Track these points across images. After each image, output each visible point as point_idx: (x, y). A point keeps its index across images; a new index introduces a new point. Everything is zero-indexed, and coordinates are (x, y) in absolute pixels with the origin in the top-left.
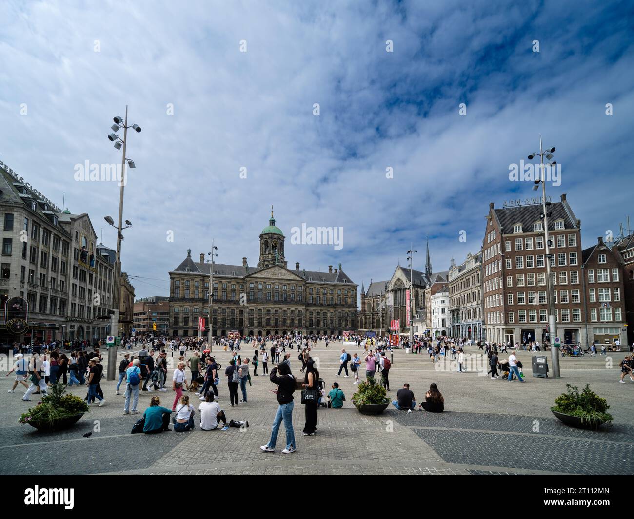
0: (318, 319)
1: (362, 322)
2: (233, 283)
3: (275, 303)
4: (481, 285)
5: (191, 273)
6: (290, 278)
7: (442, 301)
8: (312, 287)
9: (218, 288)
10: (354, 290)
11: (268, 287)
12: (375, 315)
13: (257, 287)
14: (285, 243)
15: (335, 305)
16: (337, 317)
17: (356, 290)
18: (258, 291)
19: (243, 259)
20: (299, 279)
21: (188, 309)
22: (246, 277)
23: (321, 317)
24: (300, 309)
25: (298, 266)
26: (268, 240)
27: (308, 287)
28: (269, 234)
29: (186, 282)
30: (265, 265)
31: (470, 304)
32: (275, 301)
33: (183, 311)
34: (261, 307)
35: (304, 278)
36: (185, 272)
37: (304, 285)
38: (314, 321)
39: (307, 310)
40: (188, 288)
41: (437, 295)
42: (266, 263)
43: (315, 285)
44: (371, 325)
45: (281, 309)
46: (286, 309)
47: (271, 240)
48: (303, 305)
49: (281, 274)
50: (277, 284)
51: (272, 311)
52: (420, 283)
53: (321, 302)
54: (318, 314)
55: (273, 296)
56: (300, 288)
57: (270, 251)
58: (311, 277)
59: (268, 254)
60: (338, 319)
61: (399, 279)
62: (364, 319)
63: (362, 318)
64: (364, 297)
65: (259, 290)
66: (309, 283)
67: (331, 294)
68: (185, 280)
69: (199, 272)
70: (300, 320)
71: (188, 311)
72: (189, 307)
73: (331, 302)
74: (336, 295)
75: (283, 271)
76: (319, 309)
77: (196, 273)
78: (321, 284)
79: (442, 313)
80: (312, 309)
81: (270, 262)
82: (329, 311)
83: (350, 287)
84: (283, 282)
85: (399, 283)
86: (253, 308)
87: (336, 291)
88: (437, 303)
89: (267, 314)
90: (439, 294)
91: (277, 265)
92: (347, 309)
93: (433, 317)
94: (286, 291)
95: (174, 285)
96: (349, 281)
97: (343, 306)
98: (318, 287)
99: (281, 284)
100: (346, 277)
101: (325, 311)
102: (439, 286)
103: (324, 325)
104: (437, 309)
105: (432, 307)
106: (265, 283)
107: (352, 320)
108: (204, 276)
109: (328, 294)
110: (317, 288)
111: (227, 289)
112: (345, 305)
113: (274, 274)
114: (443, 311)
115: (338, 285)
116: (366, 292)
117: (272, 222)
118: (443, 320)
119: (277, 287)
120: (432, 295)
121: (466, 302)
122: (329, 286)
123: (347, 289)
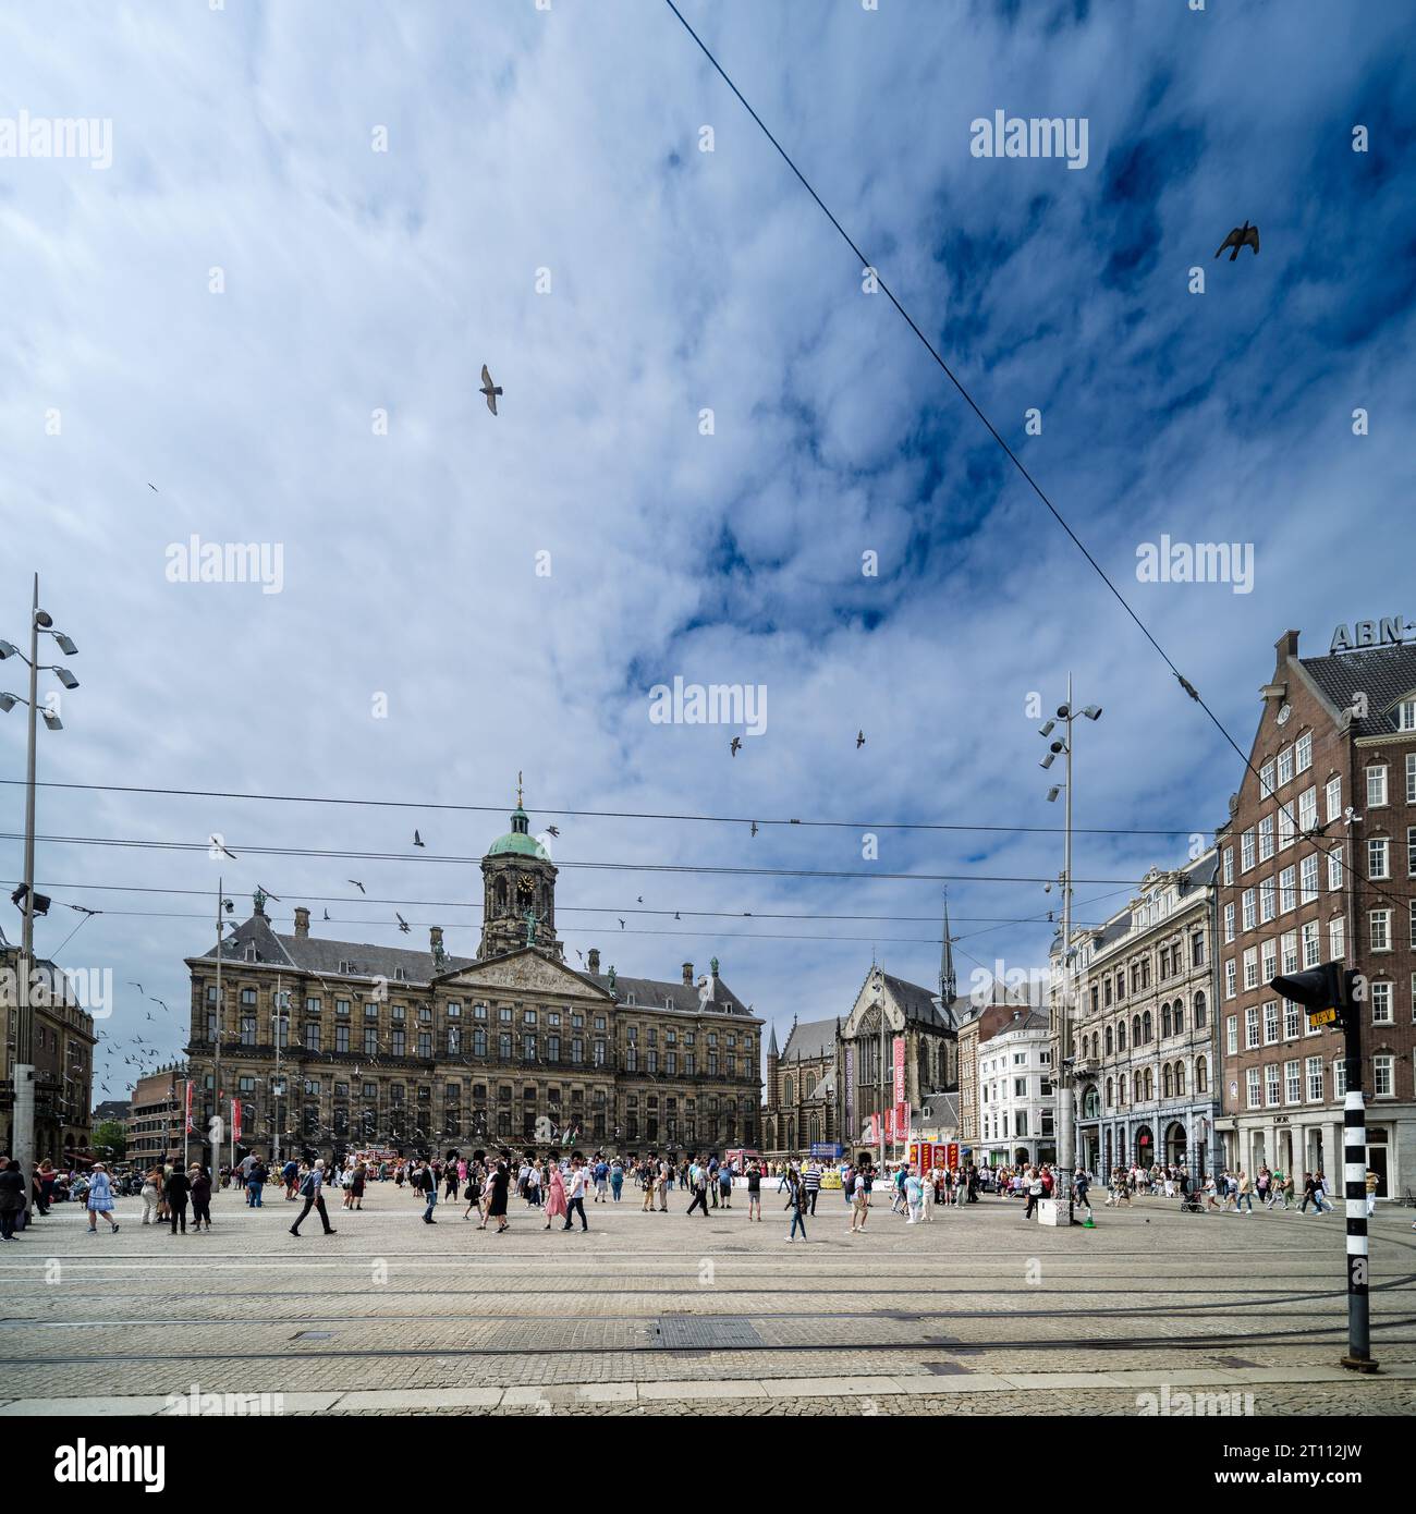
0: (653, 1117)
1: (770, 1131)
2: (399, 1003)
3: (527, 1065)
4: (1210, 972)
5: (260, 964)
6: (571, 992)
7: (1017, 1057)
8: (634, 1022)
9: (352, 1017)
10: (753, 1035)
11: (505, 1016)
12: (808, 1112)
13: (470, 1016)
14: (557, 888)
15: (700, 1079)
16: (705, 1113)
17: (758, 1035)
18: (473, 1028)
19: (431, 930)
20: (595, 995)
21: (251, 1081)
22: (434, 982)
23: (660, 1110)
24: (598, 1087)
25: (594, 961)
26: (506, 874)
27: (624, 1022)
28: (507, 855)
29: (246, 994)
30: (497, 950)
31: (1149, 1049)
32: (525, 1061)
33: (233, 1085)
34: (482, 1077)
35: (610, 994)
36: (241, 962)
37: (613, 1014)
38: (642, 1122)
39: (620, 1091)
40: (251, 1012)
41: (997, 1040)
42: (500, 944)
43: (644, 1018)
44: (796, 1138)
45: (542, 1083)
46: (559, 1086)
47: (514, 873)
48: (609, 1074)
49: (543, 978)
50: (532, 1007)
51: (516, 1091)
52: (930, 1018)
53: (661, 1067)
54: (653, 1102)
55: (520, 1047)
56: (599, 1025)
57: (512, 908)
58: (632, 994)
59: (507, 918)
60: (709, 1118)
61: (874, 1007)
62: (775, 1123)
63: (769, 1120)
64: (776, 1062)
65: (477, 1025)
66: (625, 1011)
67: (688, 1046)
68: (242, 985)
69: (287, 962)
70: (600, 1117)
71: (251, 1088)
72: (253, 1073)
73: (689, 1071)
74: (702, 1049)
75: (550, 970)
76: (656, 1088)
77: (277, 966)
78: (662, 1016)
79: (1018, 1094)
80: (634, 1087)
81: (512, 941)
82: (682, 1095)
83: (741, 1027)
84: (550, 1001)
85: (872, 1018)
86: (458, 1080)
87: (705, 1038)
88: (999, 1063)
89: (501, 1099)
90: (1009, 1036)
91: (531, 950)
92: (734, 1089)
93: (984, 1109)
94: (558, 1031)
95: (205, 1003)
96: (737, 1007)
97: (721, 1079)
98: (652, 1023)
99: (543, 1007)
100: (730, 996)
101: (672, 1095)
102: (1000, 1016)
103: (670, 1137)
104: (999, 1084)
105: (983, 1079)
106: (494, 1003)
107: (747, 1123)
108: (304, 978)
109: (682, 1046)
110: (648, 1027)
111: (380, 1019)
112: (728, 1080)
113: (521, 976)
114: (1020, 1087)
115: (708, 1019)
116: (781, 1051)
117: (520, 824)
118: (1021, 1117)
119: (530, 1018)
120: (981, 1041)
121: (1129, 1042)
122: (683, 1023)
123: (733, 1033)
